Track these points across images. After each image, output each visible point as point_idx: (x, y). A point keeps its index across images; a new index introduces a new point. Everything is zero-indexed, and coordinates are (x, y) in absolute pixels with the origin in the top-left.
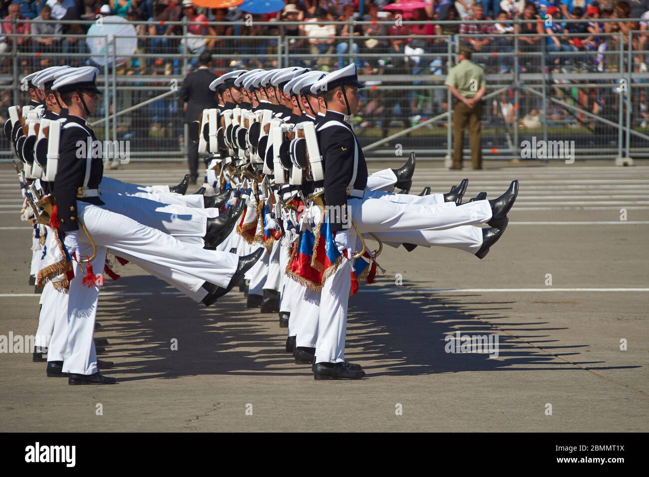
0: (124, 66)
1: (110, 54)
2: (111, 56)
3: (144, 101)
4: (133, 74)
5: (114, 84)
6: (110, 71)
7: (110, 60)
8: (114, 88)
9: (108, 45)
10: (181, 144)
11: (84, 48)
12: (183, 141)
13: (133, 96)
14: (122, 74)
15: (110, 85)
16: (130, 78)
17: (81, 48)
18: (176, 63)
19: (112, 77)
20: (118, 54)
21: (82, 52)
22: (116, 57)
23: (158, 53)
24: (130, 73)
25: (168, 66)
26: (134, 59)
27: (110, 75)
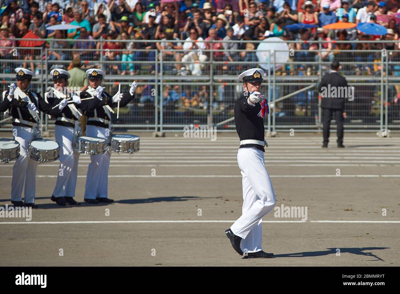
0: (280, 70)
1: (272, 62)
2: (272, 63)
3: (292, 92)
4: (286, 75)
5: (274, 81)
6: (272, 73)
7: (272, 66)
8: (274, 84)
9: (271, 56)
10: (317, 120)
11: (255, 58)
12: (318, 119)
13: (284, 89)
14: (279, 75)
15: (272, 82)
16: (285, 77)
17: (253, 58)
18: (314, 68)
19: (272, 77)
20: (277, 62)
21: (254, 61)
22: (276, 64)
23: (303, 61)
24: (284, 74)
25: (309, 69)
26: (287, 65)
27: (272, 76)
